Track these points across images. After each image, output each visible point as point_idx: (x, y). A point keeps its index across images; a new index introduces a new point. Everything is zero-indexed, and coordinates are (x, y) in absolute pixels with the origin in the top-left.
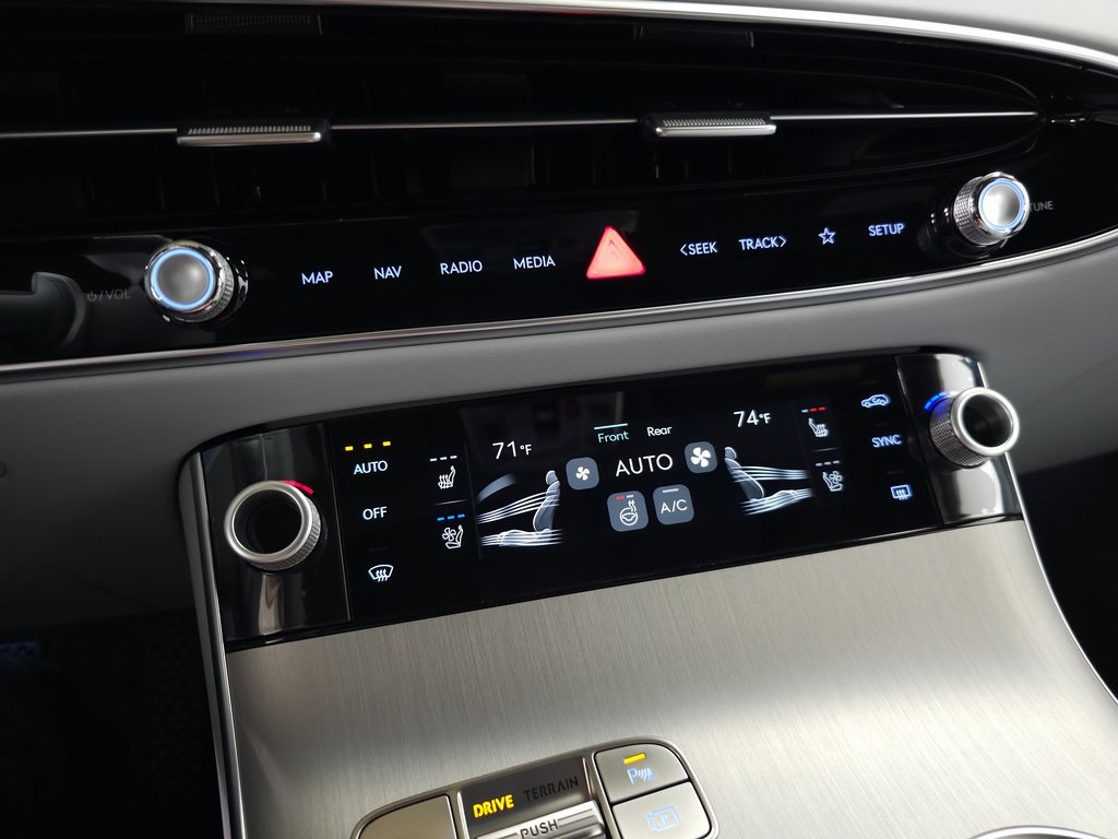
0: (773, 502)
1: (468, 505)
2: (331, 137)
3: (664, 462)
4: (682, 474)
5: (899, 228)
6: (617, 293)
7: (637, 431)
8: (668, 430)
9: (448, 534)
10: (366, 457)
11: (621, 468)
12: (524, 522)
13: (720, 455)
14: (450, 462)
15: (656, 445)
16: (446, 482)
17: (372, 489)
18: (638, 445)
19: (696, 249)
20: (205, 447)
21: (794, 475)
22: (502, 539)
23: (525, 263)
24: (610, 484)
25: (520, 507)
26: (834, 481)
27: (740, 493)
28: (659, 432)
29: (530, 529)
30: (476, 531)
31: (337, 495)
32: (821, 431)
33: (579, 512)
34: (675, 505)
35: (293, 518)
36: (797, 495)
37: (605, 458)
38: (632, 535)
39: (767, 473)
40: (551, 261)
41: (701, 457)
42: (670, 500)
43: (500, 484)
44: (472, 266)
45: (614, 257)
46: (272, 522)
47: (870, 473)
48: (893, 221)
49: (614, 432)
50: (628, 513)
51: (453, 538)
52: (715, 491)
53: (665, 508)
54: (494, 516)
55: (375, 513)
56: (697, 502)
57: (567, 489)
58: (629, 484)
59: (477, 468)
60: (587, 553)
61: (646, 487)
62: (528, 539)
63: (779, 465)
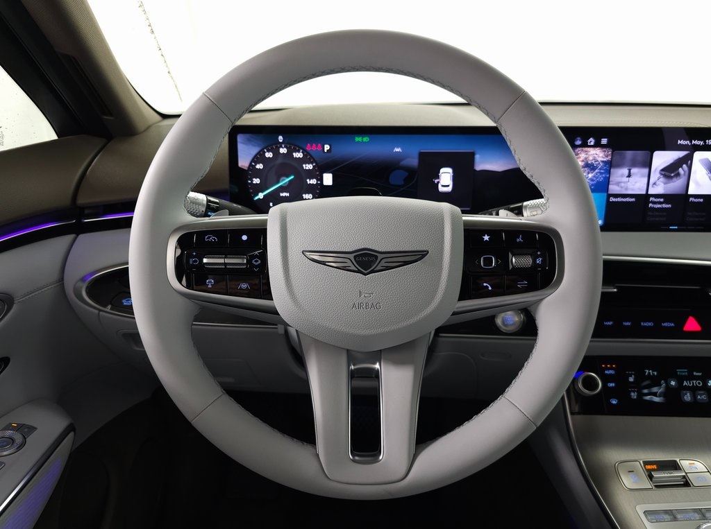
1: (638, 386)
2: (619, 291)
3: (699, 383)
4: (706, 388)
7: (691, 373)
8: (700, 374)
9: (632, 394)
10: (609, 369)
11: (685, 383)
12: (655, 394)
14: (632, 374)
15: (697, 378)
16: (631, 379)
17: (611, 378)
18: (691, 378)
22: (648, 398)
23: (666, 324)
24: (681, 388)
25: (655, 389)
28: (698, 374)
29: (656, 396)
30: (641, 395)
31: (605, 379)
33: (672, 395)
34: (702, 397)
35: (596, 382)
37: (680, 380)
38: (688, 403)
40: (673, 325)
41: (710, 383)
42: (701, 395)
43: (647, 383)
44: (650, 324)
45: (692, 325)
46: (593, 383)
49: (682, 372)
50: (688, 397)
51: (634, 395)
53: (699, 397)
54: (646, 391)
55: (612, 385)
56: (709, 395)
57: (668, 387)
58: (687, 388)
59: (641, 377)
60: (674, 407)
61: (694, 390)
62: (656, 399)
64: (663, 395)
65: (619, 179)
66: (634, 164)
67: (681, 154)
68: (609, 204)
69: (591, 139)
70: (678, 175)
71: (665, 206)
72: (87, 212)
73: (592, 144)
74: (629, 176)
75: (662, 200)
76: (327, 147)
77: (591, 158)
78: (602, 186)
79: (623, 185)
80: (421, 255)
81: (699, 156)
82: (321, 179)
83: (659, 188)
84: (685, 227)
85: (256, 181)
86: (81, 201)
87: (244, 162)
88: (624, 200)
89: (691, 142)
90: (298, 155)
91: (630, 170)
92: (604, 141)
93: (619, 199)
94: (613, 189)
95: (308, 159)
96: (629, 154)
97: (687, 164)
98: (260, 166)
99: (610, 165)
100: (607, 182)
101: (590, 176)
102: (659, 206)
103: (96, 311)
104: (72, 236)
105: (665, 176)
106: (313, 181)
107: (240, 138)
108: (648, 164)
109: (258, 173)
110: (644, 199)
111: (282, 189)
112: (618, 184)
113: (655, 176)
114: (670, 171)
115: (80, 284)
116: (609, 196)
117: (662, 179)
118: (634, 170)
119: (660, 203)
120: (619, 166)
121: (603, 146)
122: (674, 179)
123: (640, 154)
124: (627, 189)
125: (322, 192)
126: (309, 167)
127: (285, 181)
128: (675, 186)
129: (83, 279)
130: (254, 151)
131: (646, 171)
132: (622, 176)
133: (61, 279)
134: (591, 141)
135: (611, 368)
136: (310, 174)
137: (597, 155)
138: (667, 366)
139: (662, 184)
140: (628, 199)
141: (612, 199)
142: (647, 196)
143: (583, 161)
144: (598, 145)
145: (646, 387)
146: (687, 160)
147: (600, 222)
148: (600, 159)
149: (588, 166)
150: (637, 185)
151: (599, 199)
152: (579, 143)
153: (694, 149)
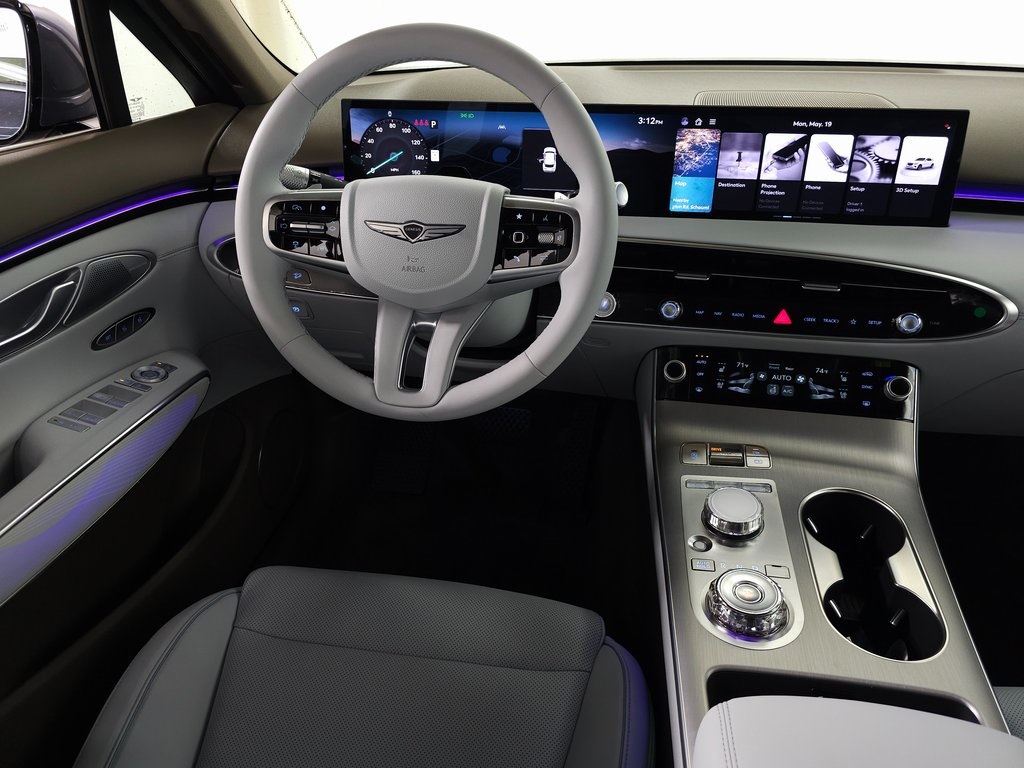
0: (820, 397)
1: (726, 377)
2: (712, 278)
3: (789, 378)
4: (794, 383)
5: (880, 323)
6: (782, 329)
7: (782, 367)
8: (792, 369)
9: (719, 384)
10: (701, 359)
11: (774, 377)
12: (741, 386)
13: (807, 380)
14: (723, 365)
15: (788, 373)
16: (721, 370)
17: (701, 368)
18: (781, 372)
19: (809, 320)
20: (658, 348)
21: (831, 390)
22: (733, 388)
23: (756, 316)
24: (769, 381)
25: (742, 381)
26: (844, 395)
27: (811, 392)
28: (789, 369)
30: (727, 385)
31: (693, 368)
32: (844, 380)
33: (758, 388)
34: (788, 391)
35: (682, 372)
36: (829, 396)
37: (770, 373)
38: (772, 396)
39: (821, 388)
40: (763, 317)
41: (801, 379)
42: (787, 389)
43: (736, 374)
44: (741, 315)
45: (783, 318)
46: (675, 371)
47: (856, 395)
48: (878, 321)
49: (774, 366)
50: (773, 390)
52: (804, 390)
53: (785, 391)
54: (732, 382)
55: (700, 374)
56: (795, 392)
57: (756, 379)
58: (775, 382)
59: (731, 368)
60: (758, 398)
61: (781, 384)
62: (741, 390)
63: (827, 386)
64: (750, 387)
65: (728, 163)
66: (745, 147)
67: (798, 137)
68: (717, 189)
69: (699, 119)
70: (793, 159)
71: (778, 193)
72: (217, 181)
73: (700, 124)
74: (739, 160)
75: (775, 187)
76: (434, 123)
77: (698, 140)
78: (710, 170)
79: (732, 169)
80: (461, 228)
81: (816, 139)
82: (429, 155)
83: (772, 173)
84: (801, 216)
85: (368, 156)
86: (212, 170)
87: (356, 137)
88: (733, 185)
89: (808, 124)
90: (407, 131)
91: (740, 154)
92: (713, 122)
93: (728, 185)
94: (722, 173)
95: (416, 134)
96: (740, 136)
97: (803, 148)
98: (370, 141)
99: (719, 148)
100: (716, 165)
101: (697, 159)
102: (771, 193)
103: (227, 274)
104: (206, 203)
105: (778, 160)
106: (421, 157)
107: (352, 112)
108: (761, 148)
109: (370, 148)
110: (755, 185)
111: (393, 164)
112: (727, 168)
113: (768, 160)
114: (784, 156)
115: (212, 248)
116: (718, 181)
117: (776, 164)
118: (744, 154)
119: (772, 190)
120: (728, 148)
121: (711, 127)
122: (789, 164)
123: (751, 137)
124: (736, 174)
125: (430, 169)
126: (417, 142)
127: (395, 156)
128: (789, 172)
129: (215, 244)
130: (366, 125)
131: (758, 154)
132: (732, 159)
133: (197, 243)
134: (699, 121)
135: (704, 359)
136: (419, 150)
137: (705, 136)
138: (759, 359)
139: (775, 170)
140: (737, 185)
141: (721, 185)
142: (758, 182)
143: (689, 143)
144: (705, 126)
145: (734, 378)
146: (804, 144)
147: (707, 208)
148: (708, 141)
149: (695, 148)
150: (748, 170)
151: (707, 183)
152: (685, 123)
153: (811, 131)
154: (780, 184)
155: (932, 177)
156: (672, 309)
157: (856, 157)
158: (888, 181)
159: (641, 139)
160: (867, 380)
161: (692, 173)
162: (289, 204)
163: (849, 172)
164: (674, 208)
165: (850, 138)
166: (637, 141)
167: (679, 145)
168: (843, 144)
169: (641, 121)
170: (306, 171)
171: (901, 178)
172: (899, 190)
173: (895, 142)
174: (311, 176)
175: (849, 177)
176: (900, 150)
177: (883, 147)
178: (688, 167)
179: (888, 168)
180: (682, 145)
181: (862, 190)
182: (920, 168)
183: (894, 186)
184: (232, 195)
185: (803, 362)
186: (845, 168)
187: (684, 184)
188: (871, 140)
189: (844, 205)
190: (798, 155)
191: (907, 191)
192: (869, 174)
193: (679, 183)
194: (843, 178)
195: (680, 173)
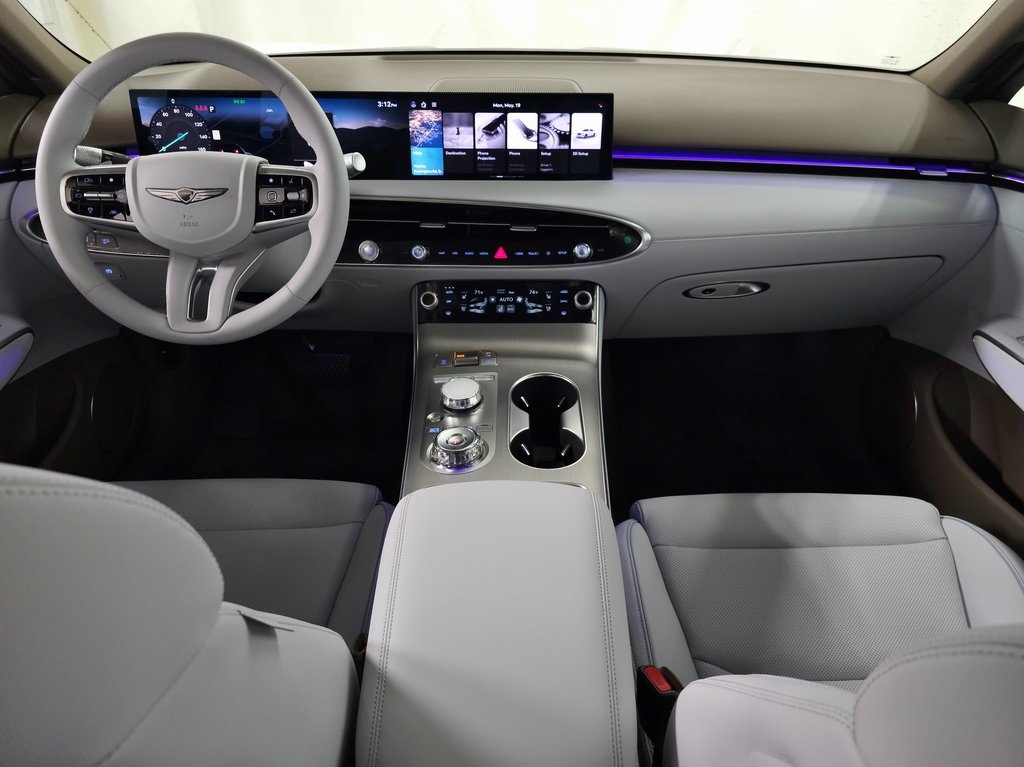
0: (533, 311)
1: (467, 302)
2: (448, 226)
3: (511, 299)
4: (515, 302)
5: (565, 252)
6: (501, 262)
7: (507, 292)
8: (513, 292)
10: (449, 290)
11: (501, 299)
12: (478, 308)
13: (524, 300)
14: (465, 293)
15: (510, 296)
16: (464, 297)
17: (449, 297)
18: (506, 295)
19: (518, 254)
20: (418, 284)
21: (540, 306)
22: (472, 310)
23: (482, 254)
24: (498, 302)
25: (479, 304)
26: (549, 309)
27: (527, 308)
28: (511, 293)
30: (468, 308)
31: (442, 296)
32: (549, 297)
33: (490, 308)
34: (511, 309)
35: (433, 298)
36: (539, 310)
37: (498, 297)
38: (501, 314)
39: (533, 305)
40: (488, 254)
41: (519, 299)
43: (475, 299)
44: (471, 253)
45: (501, 254)
46: (429, 299)
47: (557, 307)
49: (501, 291)
50: (501, 309)
51: (463, 309)
52: (521, 307)
53: (509, 309)
54: (472, 306)
55: (449, 301)
56: (516, 308)
57: (488, 302)
58: (502, 303)
59: (471, 295)
60: (491, 316)
61: (506, 304)
62: (479, 311)
63: (537, 303)
64: (485, 308)
65: (452, 136)
66: (461, 123)
67: (498, 115)
68: (446, 157)
69: (424, 103)
70: (497, 133)
71: (490, 158)
72: (24, 163)
73: (425, 107)
74: (458, 133)
75: (487, 154)
76: (212, 108)
77: (425, 119)
78: (438, 142)
79: (454, 141)
80: (224, 191)
81: (511, 116)
82: (212, 136)
83: (484, 143)
84: (509, 176)
85: (158, 136)
86: (17, 153)
87: (146, 121)
88: (457, 153)
89: (504, 105)
90: (190, 115)
92: (434, 105)
93: (454, 153)
94: (447, 144)
95: (198, 117)
96: (456, 115)
97: (503, 124)
98: (159, 124)
99: (442, 124)
100: (442, 138)
101: (427, 133)
102: (485, 159)
103: (40, 243)
104: (15, 183)
105: (486, 133)
106: (205, 137)
107: (140, 100)
108: (472, 124)
109: (159, 130)
110: (472, 153)
111: (180, 143)
112: (450, 140)
113: (479, 133)
114: (491, 129)
115: (24, 221)
116: (445, 150)
117: (485, 136)
118: (461, 129)
119: (486, 156)
120: (448, 125)
121: (434, 109)
122: (495, 136)
123: (465, 116)
124: (458, 145)
125: (214, 146)
126: (200, 124)
127: (181, 137)
128: (495, 142)
129: (26, 217)
130: (153, 111)
131: (472, 129)
132: (453, 133)
133: (9, 218)
134: (424, 105)
135: (451, 289)
136: (202, 131)
137: (431, 116)
138: (490, 286)
139: (485, 141)
140: (460, 153)
141: (447, 153)
142: (475, 151)
143: (419, 121)
144: (429, 107)
145: (474, 303)
146: (503, 120)
147: (440, 172)
148: (433, 120)
149: (423, 125)
150: (466, 141)
151: (437, 153)
152: (414, 106)
153: (507, 111)
154: (492, 152)
155: (595, 144)
156: (420, 252)
157: (541, 130)
158: (566, 147)
159: (382, 119)
160: (564, 297)
161: (425, 145)
162: (82, 178)
163: (538, 141)
164: (415, 172)
165: (534, 116)
166: (379, 120)
167: (411, 123)
168: (530, 119)
169: (380, 104)
170: (99, 151)
171: (576, 144)
172: (575, 154)
173: (566, 117)
174: (104, 155)
175: (539, 145)
176: (570, 124)
177: (559, 122)
178: (421, 140)
179: (565, 138)
180: (414, 123)
181: (550, 154)
182: (586, 136)
183: (570, 151)
184: (31, 176)
185: (520, 286)
186: (535, 138)
187: (420, 153)
188: (550, 116)
189: (539, 167)
190: (500, 128)
191: (580, 154)
192: (552, 143)
193: (416, 153)
194: (534, 146)
195: (416, 144)
